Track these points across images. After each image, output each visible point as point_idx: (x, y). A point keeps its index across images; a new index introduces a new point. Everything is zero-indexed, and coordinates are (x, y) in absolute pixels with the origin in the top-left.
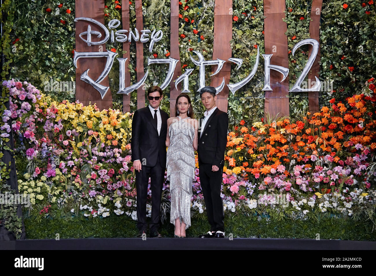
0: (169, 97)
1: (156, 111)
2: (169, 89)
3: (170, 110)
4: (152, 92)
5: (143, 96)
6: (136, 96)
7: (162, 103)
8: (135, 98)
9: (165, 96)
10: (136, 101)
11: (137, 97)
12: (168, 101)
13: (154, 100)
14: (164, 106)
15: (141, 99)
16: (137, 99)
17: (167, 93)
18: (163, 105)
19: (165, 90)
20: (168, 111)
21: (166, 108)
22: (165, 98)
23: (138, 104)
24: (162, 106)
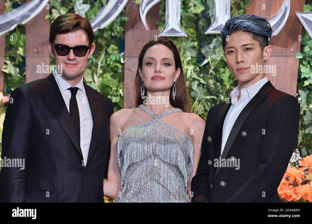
0: (121, 48)
1: (74, 91)
2: (123, 24)
3: (123, 89)
4: (67, 31)
5: (44, 44)
6: (21, 43)
7: (101, 67)
8: (20, 51)
9: (108, 46)
10: (24, 58)
11: (24, 46)
12: (119, 62)
13: (72, 55)
14: (108, 76)
15: (37, 52)
16: (25, 52)
17: (115, 37)
18: (104, 72)
19: (111, 28)
20: (117, 91)
21: (113, 83)
22: (110, 50)
23: (28, 68)
24: (101, 76)
